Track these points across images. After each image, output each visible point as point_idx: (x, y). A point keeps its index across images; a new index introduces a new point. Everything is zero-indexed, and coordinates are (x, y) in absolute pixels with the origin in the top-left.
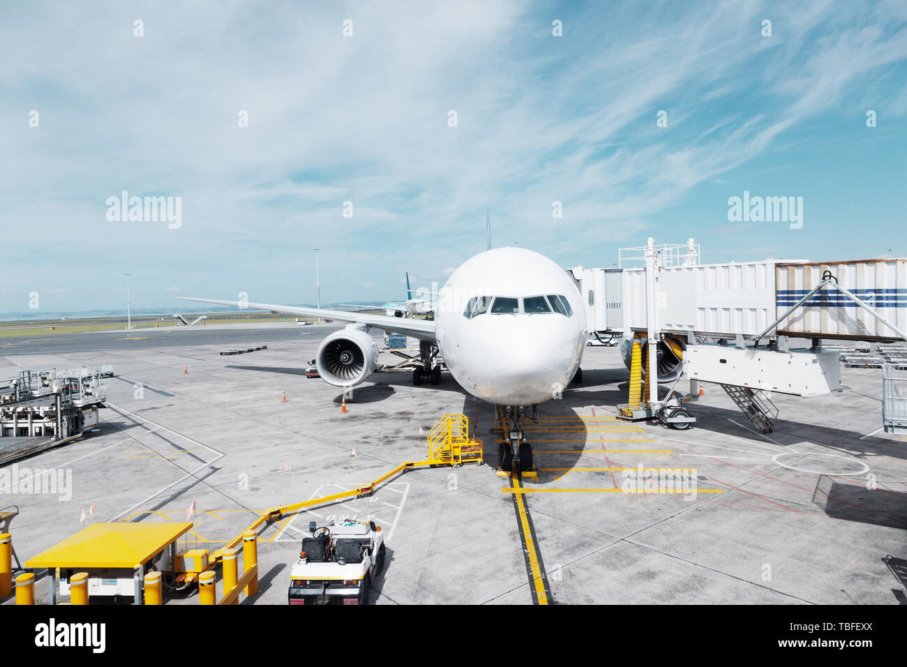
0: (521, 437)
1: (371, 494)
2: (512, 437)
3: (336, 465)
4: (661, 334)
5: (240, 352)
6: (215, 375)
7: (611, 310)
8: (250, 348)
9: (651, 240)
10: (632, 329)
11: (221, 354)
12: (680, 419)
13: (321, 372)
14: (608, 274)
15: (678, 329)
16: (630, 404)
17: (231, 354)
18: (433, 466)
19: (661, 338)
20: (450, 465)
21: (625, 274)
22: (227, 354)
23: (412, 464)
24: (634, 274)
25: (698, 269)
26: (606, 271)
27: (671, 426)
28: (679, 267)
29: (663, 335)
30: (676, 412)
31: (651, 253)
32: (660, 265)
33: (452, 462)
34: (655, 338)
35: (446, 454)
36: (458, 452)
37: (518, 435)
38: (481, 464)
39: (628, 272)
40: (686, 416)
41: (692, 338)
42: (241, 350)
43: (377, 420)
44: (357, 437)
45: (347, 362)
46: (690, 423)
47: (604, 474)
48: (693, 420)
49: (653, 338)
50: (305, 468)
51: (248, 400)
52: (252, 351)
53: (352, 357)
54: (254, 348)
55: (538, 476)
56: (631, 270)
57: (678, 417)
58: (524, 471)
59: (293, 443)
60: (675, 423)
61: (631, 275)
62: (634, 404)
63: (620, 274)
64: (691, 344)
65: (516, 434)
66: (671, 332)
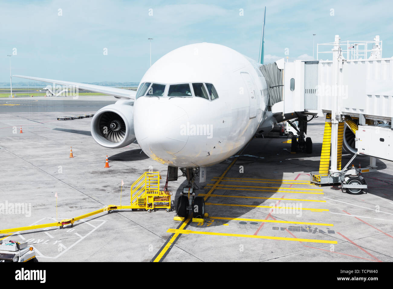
0: (191, 192)
1: (72, 226)
2: (185, 192)
3: (67, 204)
4: (342, 115)
5: (72, 119)
6: (41, 135)
7: (308, 95)
8: (81, 116)
9: (337, 37)
10: (324, 111)
11: (58, 119)
12: (355, 185)
13: (93, 133)
14: (307, 65)
15: (353, 112)
16: (320, 172)
17: (65, 119)
18: (134, 210)
19: (342, 119)
20: (145, 210)
21: (320, 65)
22: (62, 119)
23: (116, 208)
24: (326, 65)
25: (368, 62)
26: (306, 63)
27: (348, 191)
28: (356, 60)
29: (343, 117)
30: (352, 179)
31: (336, 48)
32: (344, 58)
33: (147, 208)
34: (337, 119)
35: (141, 202)
36: (151, 201)
37: (189, 190)
38: (170, 211)
39: (322, 63)
40: (359, 184)
41: (362, 121)
42: (73, 116)
43: (126, 174)
44: (100, 186)
45: (115, 129)
46: (362, 189)
47: (257, 223)
48: (365, 187)
49: (335, 119)
50: (44, 205)
51: (48, 154)
52: (82, 118)
53: (119, 126)
54: (84, 116)
55: (205, 222)
56: (325, 62)
57: (353, 184)
58: (195, 217)
59: (52, 187)
60: (350, 189)
61: (324, 66)
62: (324, 172)
63: (316, 65)
64: (362, 125)
65: (188, 189)
66: (349, 114)
